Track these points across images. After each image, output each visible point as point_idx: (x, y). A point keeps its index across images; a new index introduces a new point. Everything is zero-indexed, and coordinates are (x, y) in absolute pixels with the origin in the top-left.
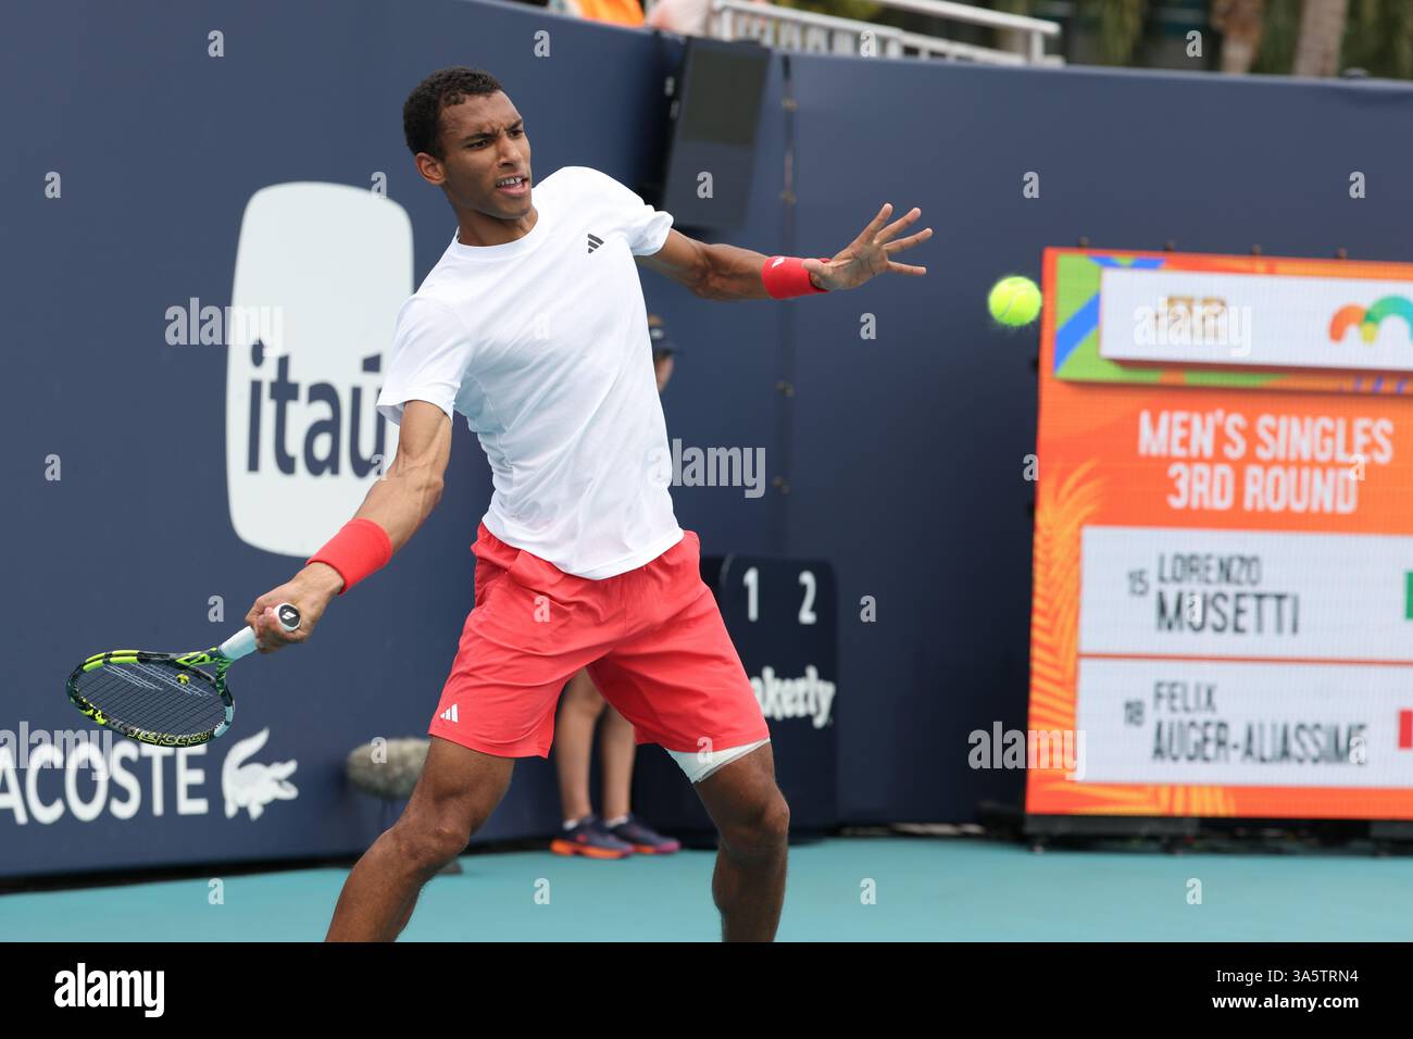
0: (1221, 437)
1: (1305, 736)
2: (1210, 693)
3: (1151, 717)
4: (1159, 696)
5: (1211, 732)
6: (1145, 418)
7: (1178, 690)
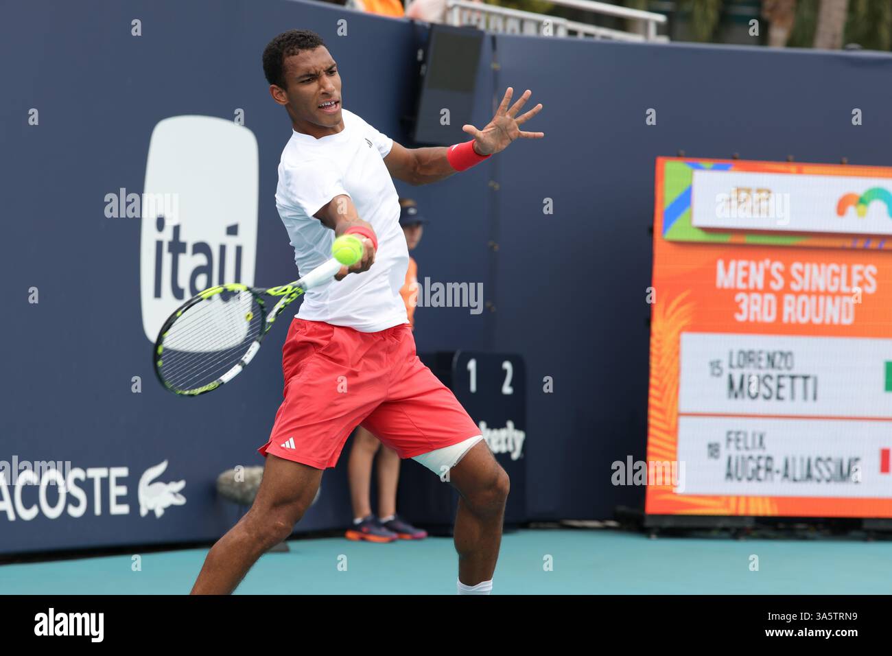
0: (768, 276)
1: (821, 465)
2: (761, 438)
3: (724, 453)
4: (729, 440)
5: (762, 463)
6: (720, 264)
7: (741, 436)
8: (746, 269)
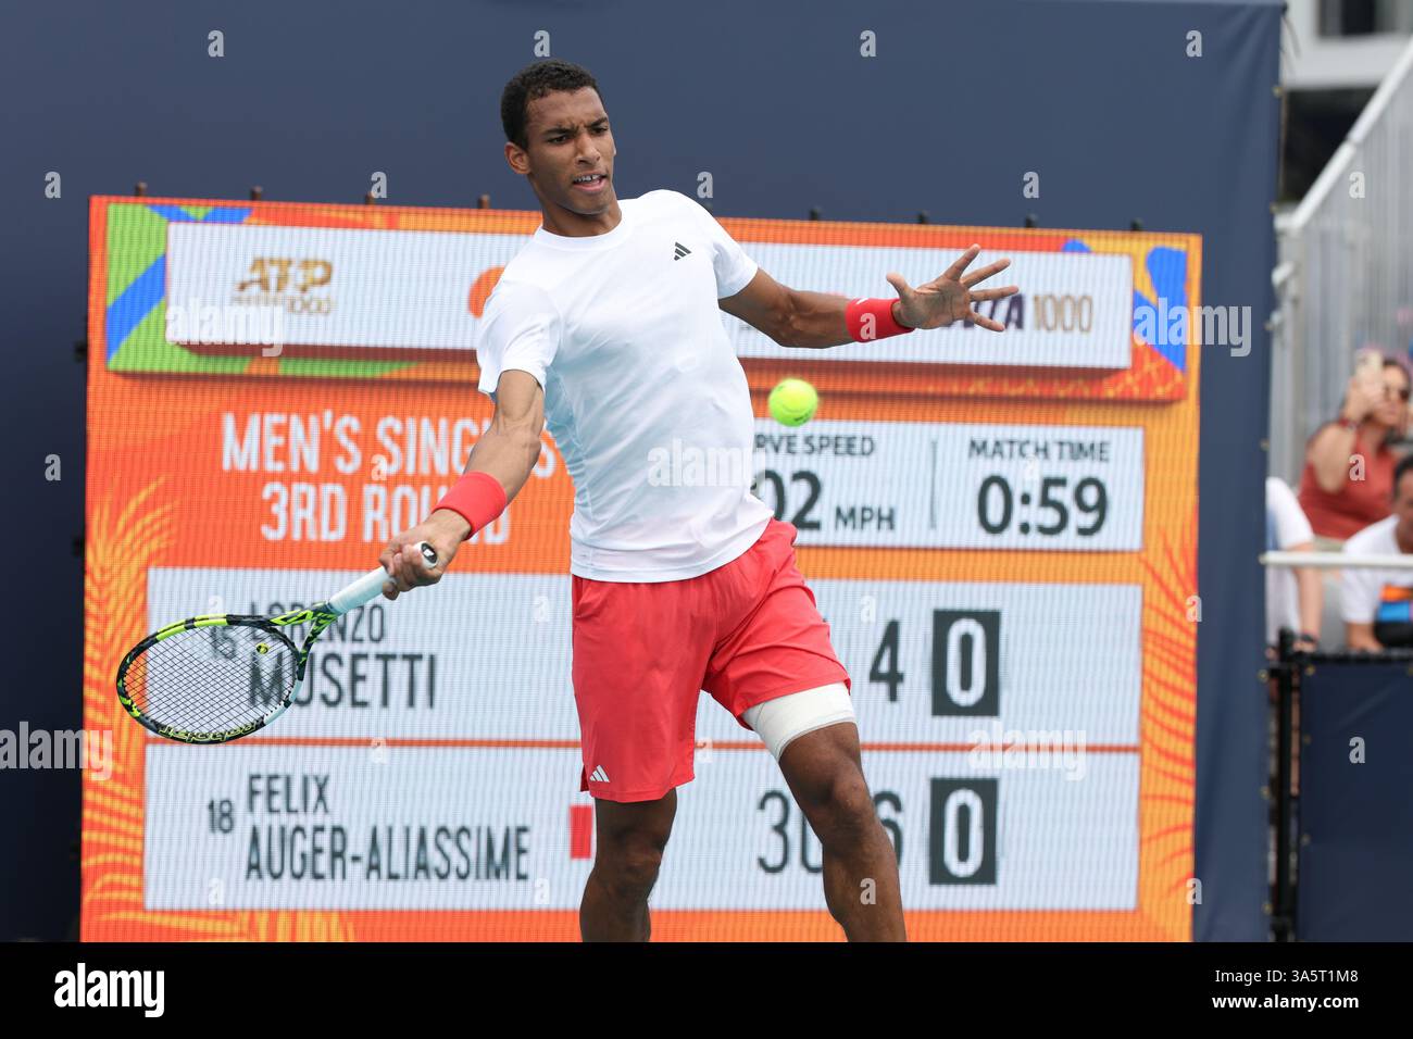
0: (329, 446)
1: (448, 846)
2: (321, 789)
3: (243, 823)
4: (253, 793)
5: (324, 840)
6: (229, 423)
7: (279, 785)
8: (283, 430)
